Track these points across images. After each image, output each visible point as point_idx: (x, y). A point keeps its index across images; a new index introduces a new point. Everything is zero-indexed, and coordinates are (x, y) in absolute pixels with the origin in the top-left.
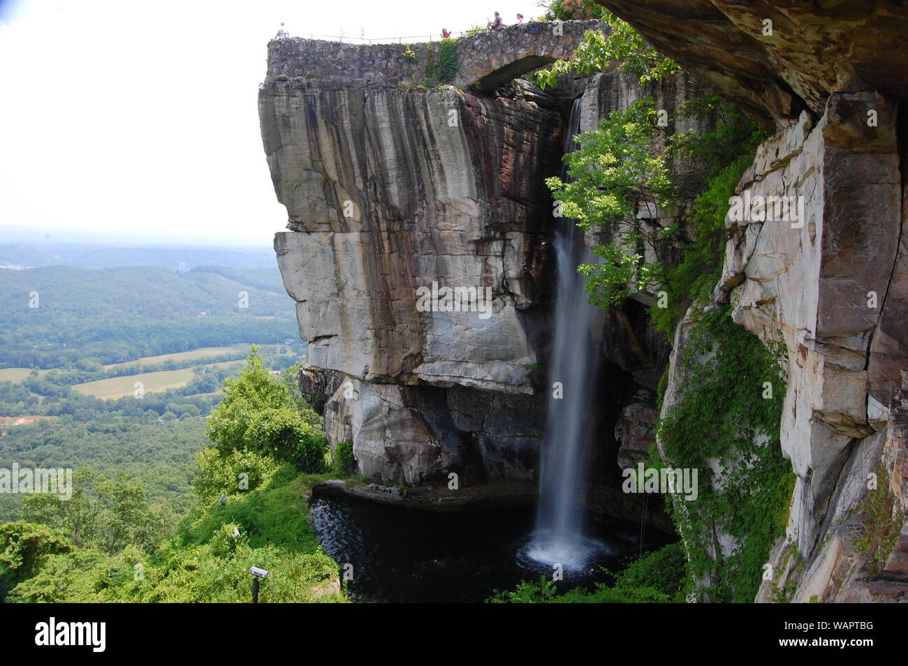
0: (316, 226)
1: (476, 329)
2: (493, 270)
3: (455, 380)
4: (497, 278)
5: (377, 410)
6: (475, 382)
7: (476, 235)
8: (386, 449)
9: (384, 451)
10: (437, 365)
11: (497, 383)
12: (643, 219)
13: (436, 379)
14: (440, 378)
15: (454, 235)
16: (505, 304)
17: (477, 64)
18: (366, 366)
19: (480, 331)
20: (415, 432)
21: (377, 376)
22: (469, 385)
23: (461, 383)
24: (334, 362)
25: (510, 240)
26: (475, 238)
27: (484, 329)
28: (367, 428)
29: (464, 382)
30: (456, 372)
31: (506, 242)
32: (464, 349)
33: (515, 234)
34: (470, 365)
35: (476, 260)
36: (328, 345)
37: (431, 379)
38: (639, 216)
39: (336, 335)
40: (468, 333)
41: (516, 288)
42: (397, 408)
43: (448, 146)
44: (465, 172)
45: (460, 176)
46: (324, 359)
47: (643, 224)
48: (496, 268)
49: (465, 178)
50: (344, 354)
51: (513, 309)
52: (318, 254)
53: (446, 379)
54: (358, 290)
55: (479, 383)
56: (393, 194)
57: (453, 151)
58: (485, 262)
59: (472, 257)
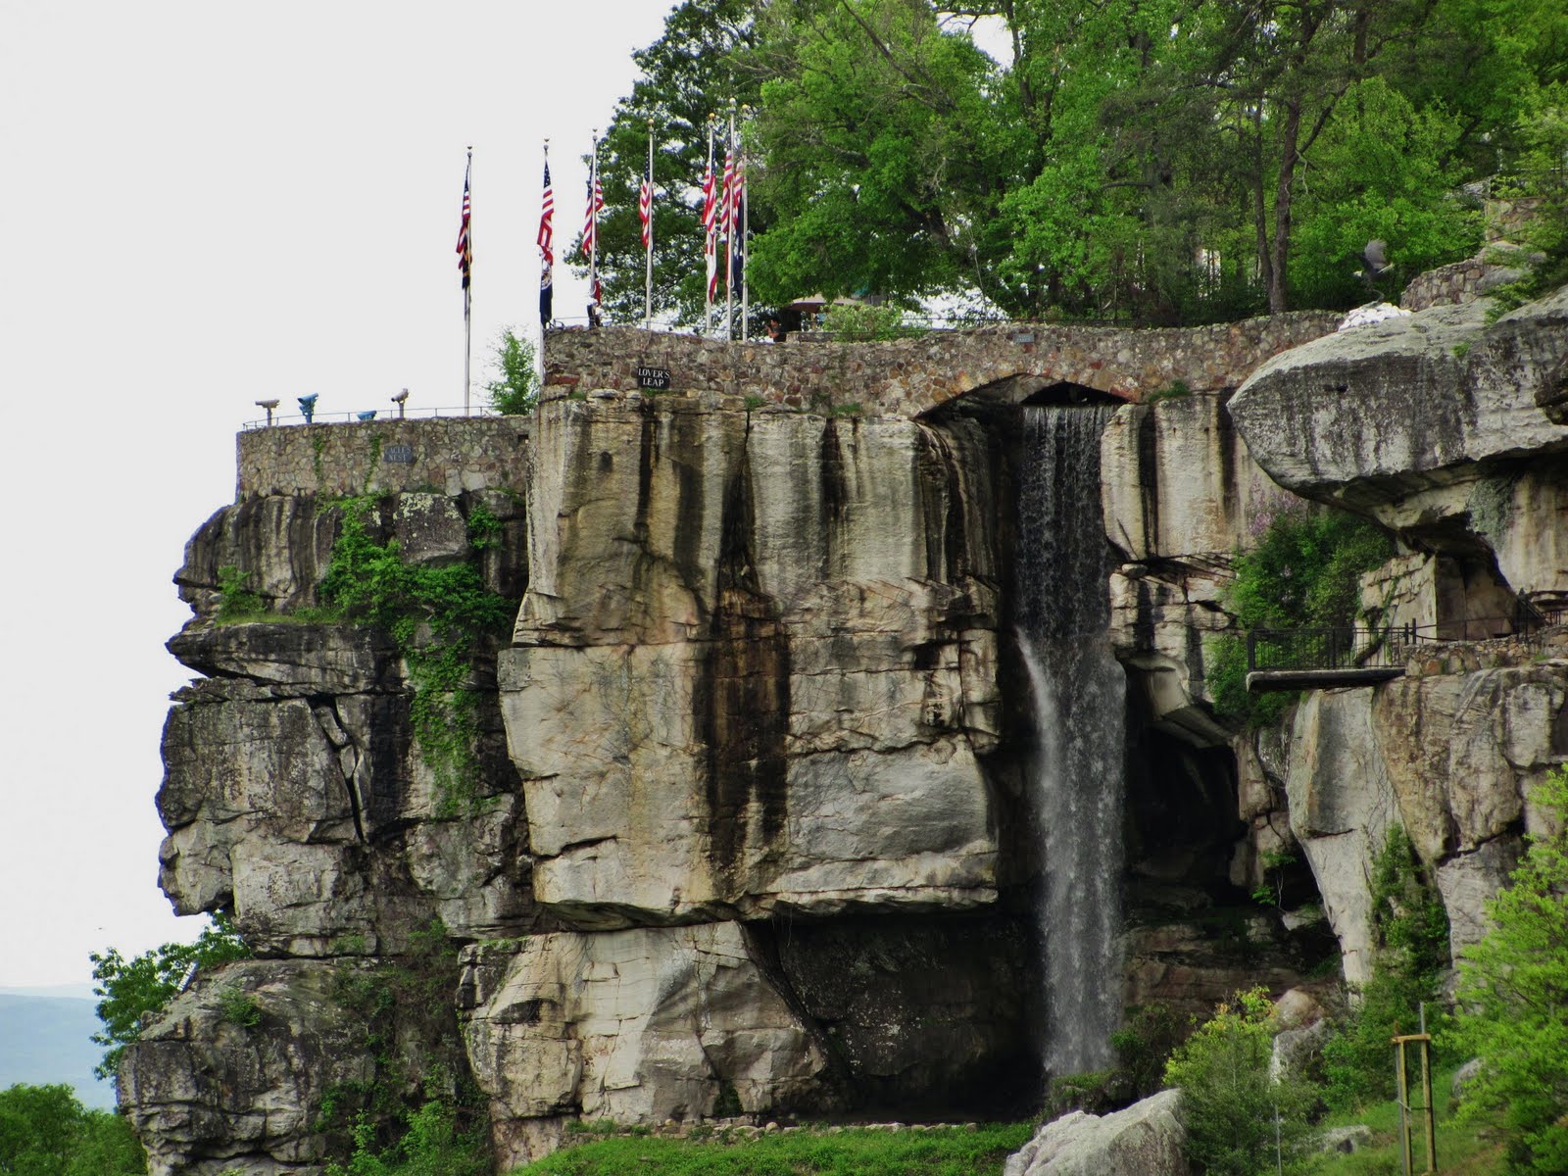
0: (598, 635)
1: (901, 796)
2: (945, 691)
3: (851, 895)
4: (952, 703)
5: (689, 974)
6: (891, 893)
7: (920, 637)
8: (706, 1050)
9: (701, 1056)
10: (814, 873)
11: (936, 887)
12: (1197, 602)
13: (814, 898)
14: (821, 896)
15: (880, 639)
16: (955, 749)
17: (936, 382)
18: (677, 889)
19: (908, 798)
20: (761, 1010)
21: (697, 905)
22: (881, 900)
23: (865, 899)
24: (609, 890)
25: (969, 642)
26: (919, 641)
27: (917, 794)
28: (663, 1015)
29: (870, 896)
30: (852, 882)
31: (964, 648)
32: (875, 835)
33: (979, 633)
34: (880, 864)
35: (913, 678)
36: (594, 858)
37: (805, 899)
38: (1192, 597)
39: (614, 838)
40: (884, 805)
41: (980, 720)
42: (734, 963)
43: (889, 502)
44: (908, 540)
45: (898, 546)
46: (589, 883)
47: (1198, 608)
48: (950, 688)
49: (907, 549)
50: (630, 871)
51: (970, 755)
52: (595, 688)
53: (833, 895)
54: (672, 745)
55: (900, 894)
56: (768, 576)
57: (894, 508)
58: (929, 680)
59: (908, 674)
